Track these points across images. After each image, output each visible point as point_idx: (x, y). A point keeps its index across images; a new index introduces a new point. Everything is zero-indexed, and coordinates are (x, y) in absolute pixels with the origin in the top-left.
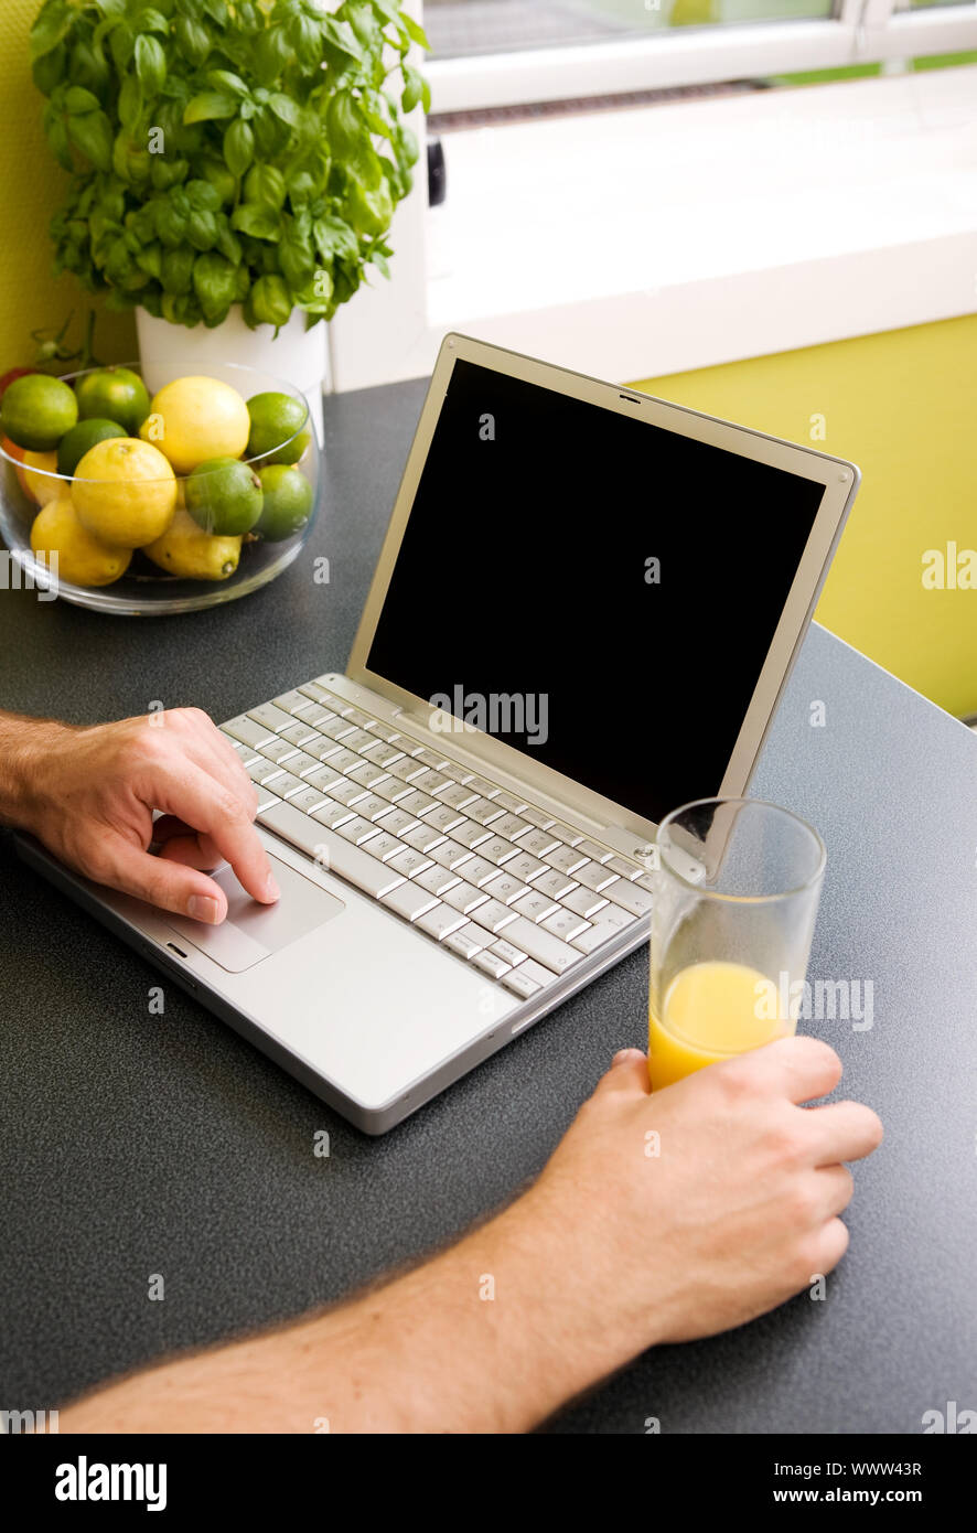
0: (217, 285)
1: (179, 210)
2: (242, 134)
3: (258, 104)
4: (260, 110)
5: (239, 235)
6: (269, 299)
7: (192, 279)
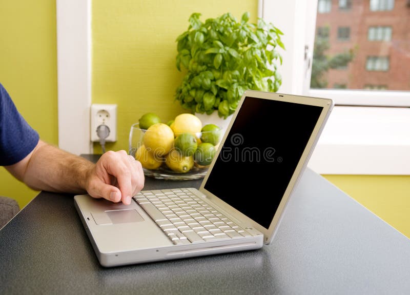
0: (209, 101)
1: (201, 78)
2: (219, 57)
3: (225, 50)
4: (226, 52)
5: (217, 86)
6: (223, 105)
7: (202, 98)
